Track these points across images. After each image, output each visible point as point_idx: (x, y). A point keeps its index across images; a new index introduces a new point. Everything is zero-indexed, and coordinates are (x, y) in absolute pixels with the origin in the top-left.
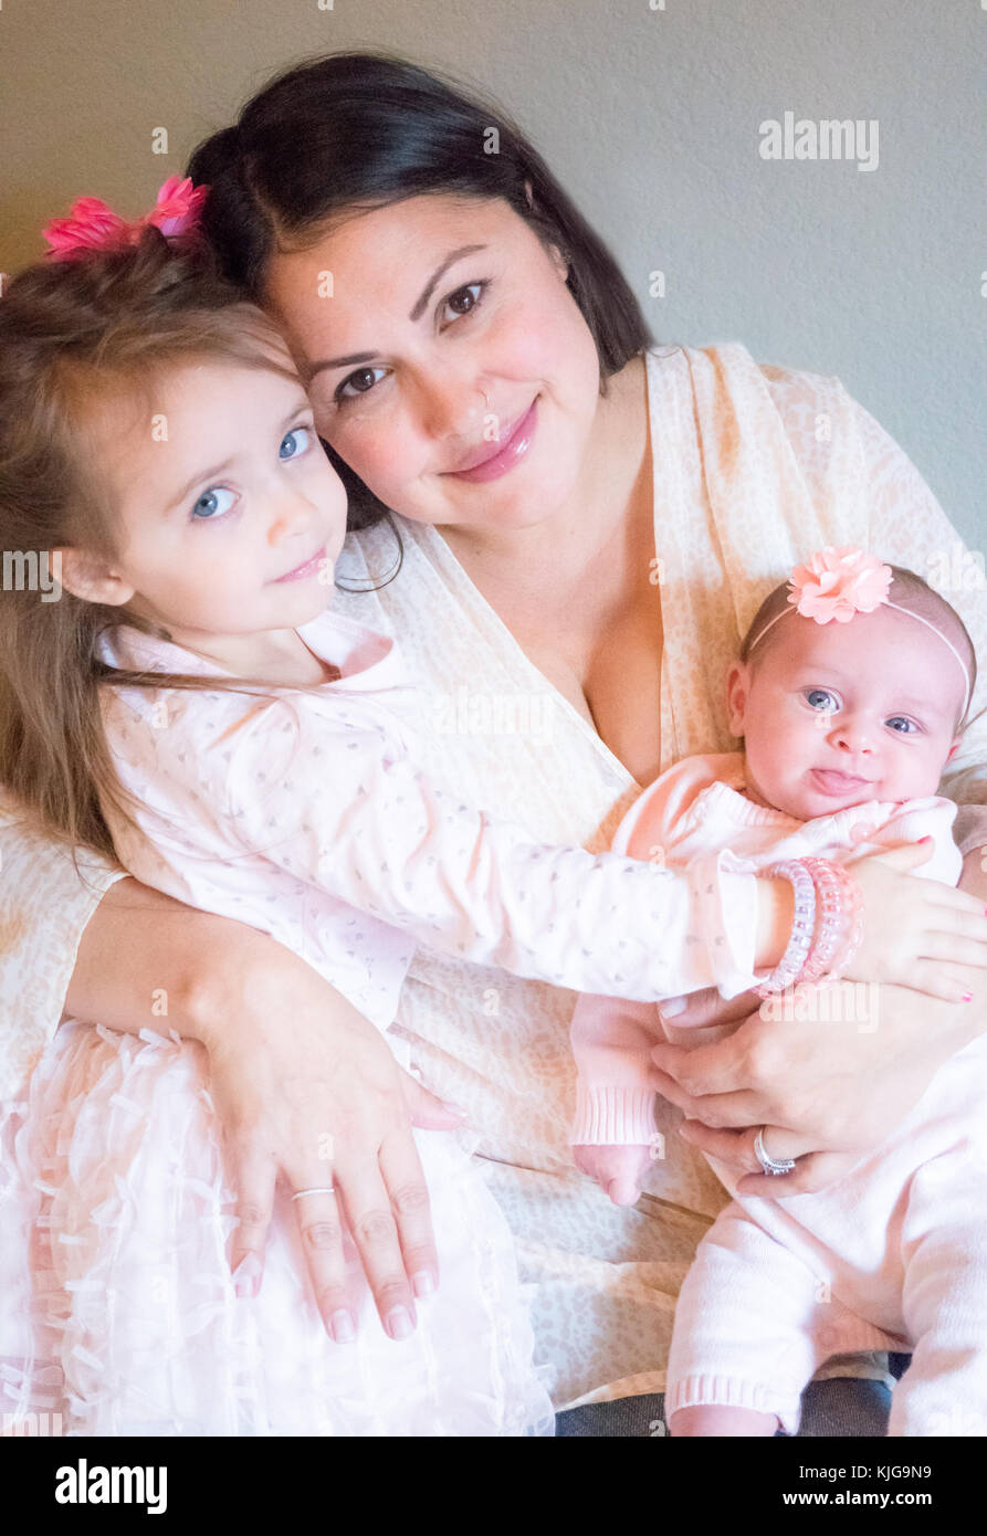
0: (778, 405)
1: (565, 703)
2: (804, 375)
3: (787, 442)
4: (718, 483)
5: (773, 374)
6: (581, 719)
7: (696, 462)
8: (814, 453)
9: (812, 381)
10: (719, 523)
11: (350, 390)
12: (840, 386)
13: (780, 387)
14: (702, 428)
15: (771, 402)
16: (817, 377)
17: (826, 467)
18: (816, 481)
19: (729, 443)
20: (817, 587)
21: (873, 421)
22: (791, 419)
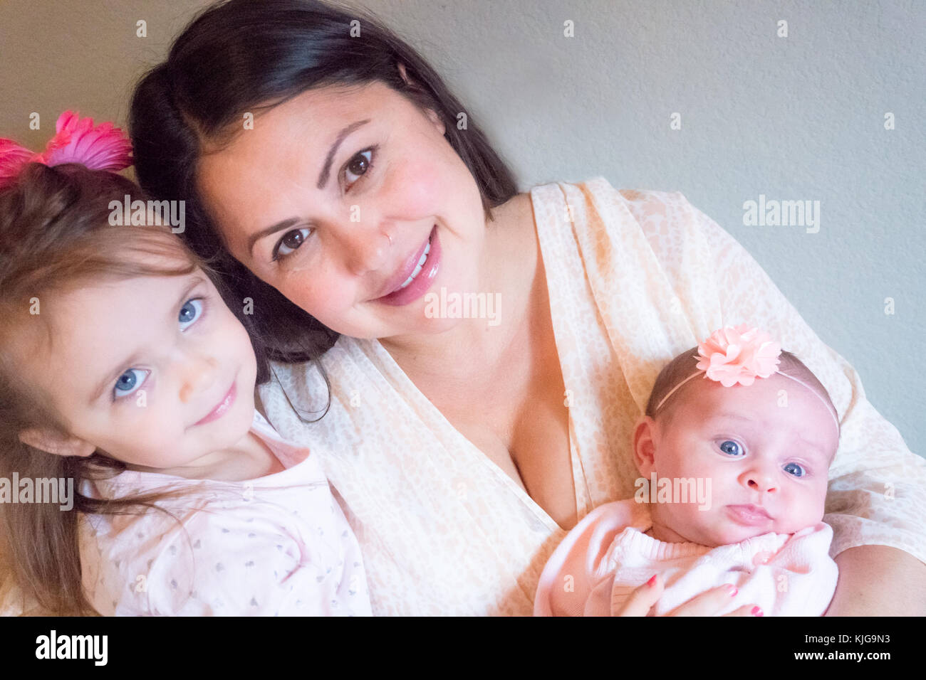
0: (637, 218)
1: (495, 467)
2: (654, 193)
3: (648, 245)
4: (599, 283)
5: (631, 195)
6: (510, 479)
7: (579, 267)
8: (669, 250)
9: (662, 197)
10: (603, 313)
11: (284, 249)
12: (683, 197)
13: (637, 204)
14: (580, 242)
15: (631, 216)
16: (665, 194)
17: (680, 260)
18: (675, 273)
19: (603, 251)
20: (724, 357)
21: (711, 221)
22: (648, 227)
